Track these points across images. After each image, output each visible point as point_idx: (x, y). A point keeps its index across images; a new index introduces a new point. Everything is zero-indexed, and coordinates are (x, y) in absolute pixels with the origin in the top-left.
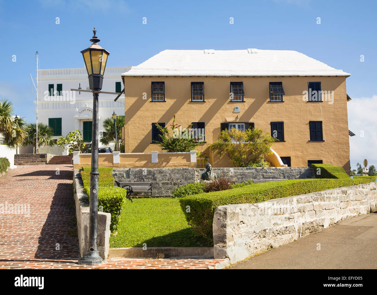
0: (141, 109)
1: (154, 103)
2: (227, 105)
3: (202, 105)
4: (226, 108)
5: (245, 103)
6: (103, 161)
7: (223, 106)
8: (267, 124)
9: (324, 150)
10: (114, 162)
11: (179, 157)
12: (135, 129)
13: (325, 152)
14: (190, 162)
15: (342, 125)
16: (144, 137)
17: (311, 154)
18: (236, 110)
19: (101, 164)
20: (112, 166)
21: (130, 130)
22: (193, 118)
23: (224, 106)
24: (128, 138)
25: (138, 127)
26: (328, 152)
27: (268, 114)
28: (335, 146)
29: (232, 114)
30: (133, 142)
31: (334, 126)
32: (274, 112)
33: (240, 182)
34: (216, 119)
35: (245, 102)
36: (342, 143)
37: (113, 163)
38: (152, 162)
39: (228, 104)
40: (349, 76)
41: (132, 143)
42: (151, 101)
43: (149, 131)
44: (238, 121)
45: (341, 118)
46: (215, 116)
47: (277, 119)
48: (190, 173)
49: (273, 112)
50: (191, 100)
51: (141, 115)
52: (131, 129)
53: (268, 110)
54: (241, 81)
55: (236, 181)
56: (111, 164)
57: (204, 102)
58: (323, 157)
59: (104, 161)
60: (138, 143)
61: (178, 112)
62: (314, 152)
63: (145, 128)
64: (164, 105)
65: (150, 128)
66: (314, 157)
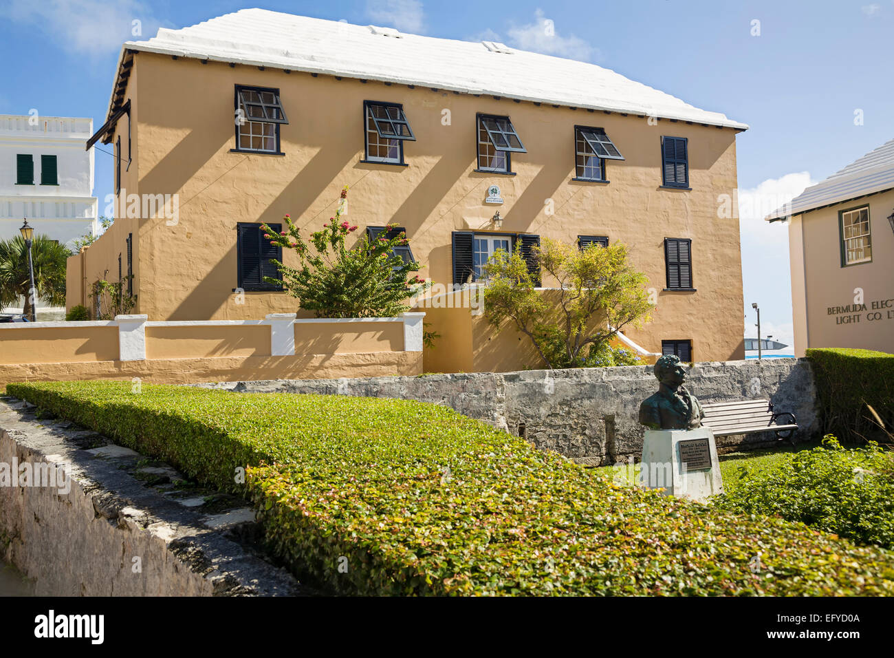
0: (200, 173)
1: (243, 156)
2: (469, 180)
3: (398, 174)
4: (465, 190)
5: (514, 179)
6: (74, 352)
7: (458, 182)
8: (569, 241)
9: (695, 312)
10: (122, 358)
11: (367, 335)
12: (176, 239)
13: (697, 318)
14: (403, 349)
15: (728, 251)
16: (209, 269)
17: (669, 323)
18: (491, 195)
19: (67, 365)
20: (114, 370)
21: (157, 245)
22: (371, 213)
23: (460, 181)
24: (153, 272)
25: (189, 236)
26: (703, 318)
27: (570, 211)
28: (716, 305)
29: (481, 206)
30: (170, 284)
31: (715, 252)
32: (586, 208)
33: (629, 415)
34: (437, 218)
35: (515, 174)
36: (730, 297)
37: (116, 358)
38: (274, 354)
39: (470, 176)
40: (744, 130)
41: (168, 291)
42: (235, 148)
43: (228, 249)
44: (497, 228)
45: (727, 233)
46: (435, 210)
47: (592, 227)
48: (478, 393)
49: (585, 210)
50: (363, 154)
51: (200, 195)
52: (162, 241)
53: (571, 202)
54: (504, 114)
55: (618, 415)
56: (109, 366)
57: (402, 164)
58: (694, 331)
59: (80, 351)
60: (190, 291)
61: (323, 193)
62: (676, 319)
63: (212, 239)
64: (277, 166)
65: (232, 240)
66: (675, 331)
